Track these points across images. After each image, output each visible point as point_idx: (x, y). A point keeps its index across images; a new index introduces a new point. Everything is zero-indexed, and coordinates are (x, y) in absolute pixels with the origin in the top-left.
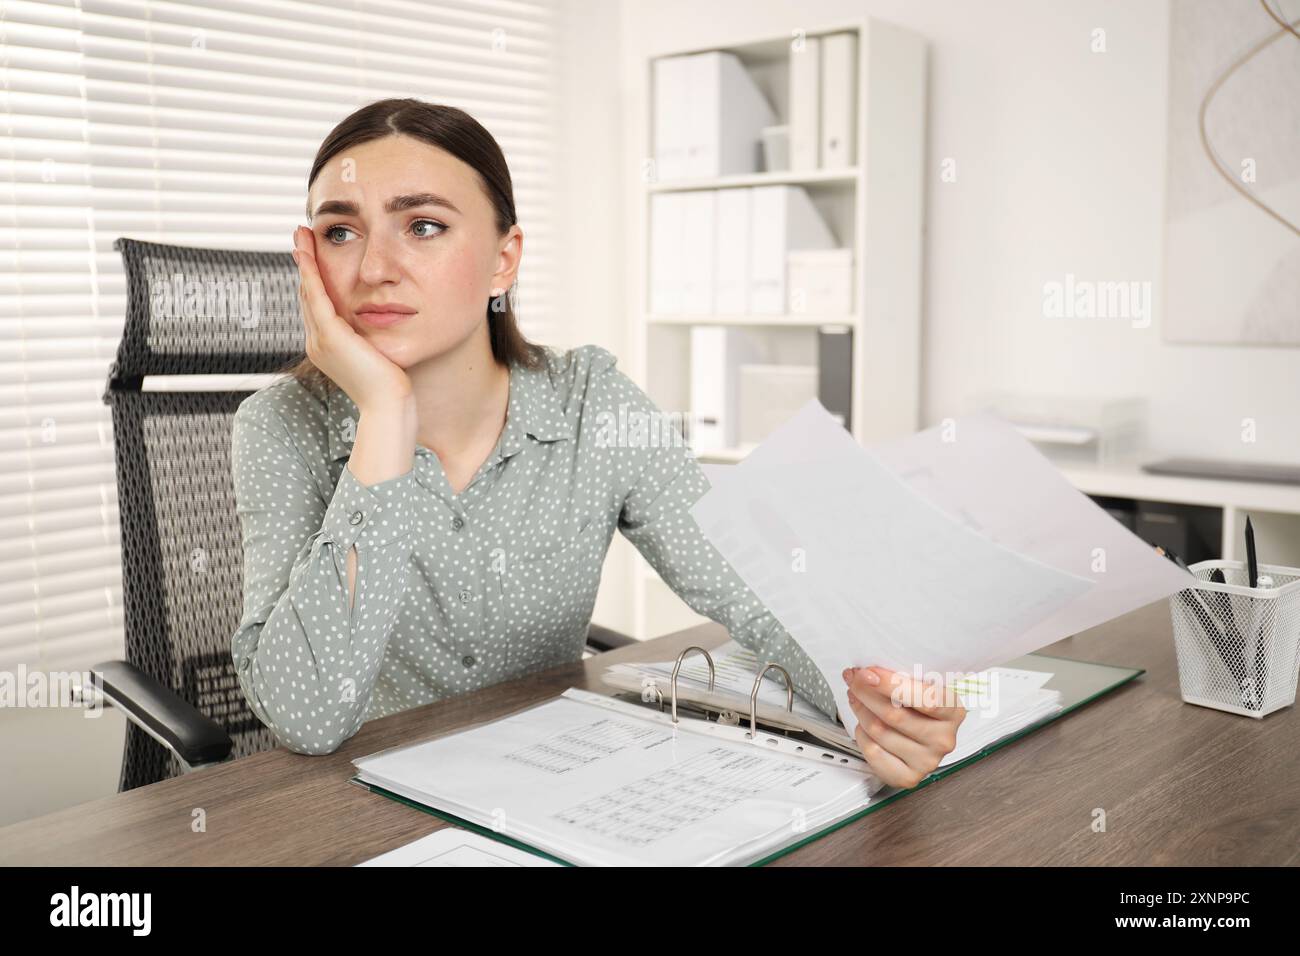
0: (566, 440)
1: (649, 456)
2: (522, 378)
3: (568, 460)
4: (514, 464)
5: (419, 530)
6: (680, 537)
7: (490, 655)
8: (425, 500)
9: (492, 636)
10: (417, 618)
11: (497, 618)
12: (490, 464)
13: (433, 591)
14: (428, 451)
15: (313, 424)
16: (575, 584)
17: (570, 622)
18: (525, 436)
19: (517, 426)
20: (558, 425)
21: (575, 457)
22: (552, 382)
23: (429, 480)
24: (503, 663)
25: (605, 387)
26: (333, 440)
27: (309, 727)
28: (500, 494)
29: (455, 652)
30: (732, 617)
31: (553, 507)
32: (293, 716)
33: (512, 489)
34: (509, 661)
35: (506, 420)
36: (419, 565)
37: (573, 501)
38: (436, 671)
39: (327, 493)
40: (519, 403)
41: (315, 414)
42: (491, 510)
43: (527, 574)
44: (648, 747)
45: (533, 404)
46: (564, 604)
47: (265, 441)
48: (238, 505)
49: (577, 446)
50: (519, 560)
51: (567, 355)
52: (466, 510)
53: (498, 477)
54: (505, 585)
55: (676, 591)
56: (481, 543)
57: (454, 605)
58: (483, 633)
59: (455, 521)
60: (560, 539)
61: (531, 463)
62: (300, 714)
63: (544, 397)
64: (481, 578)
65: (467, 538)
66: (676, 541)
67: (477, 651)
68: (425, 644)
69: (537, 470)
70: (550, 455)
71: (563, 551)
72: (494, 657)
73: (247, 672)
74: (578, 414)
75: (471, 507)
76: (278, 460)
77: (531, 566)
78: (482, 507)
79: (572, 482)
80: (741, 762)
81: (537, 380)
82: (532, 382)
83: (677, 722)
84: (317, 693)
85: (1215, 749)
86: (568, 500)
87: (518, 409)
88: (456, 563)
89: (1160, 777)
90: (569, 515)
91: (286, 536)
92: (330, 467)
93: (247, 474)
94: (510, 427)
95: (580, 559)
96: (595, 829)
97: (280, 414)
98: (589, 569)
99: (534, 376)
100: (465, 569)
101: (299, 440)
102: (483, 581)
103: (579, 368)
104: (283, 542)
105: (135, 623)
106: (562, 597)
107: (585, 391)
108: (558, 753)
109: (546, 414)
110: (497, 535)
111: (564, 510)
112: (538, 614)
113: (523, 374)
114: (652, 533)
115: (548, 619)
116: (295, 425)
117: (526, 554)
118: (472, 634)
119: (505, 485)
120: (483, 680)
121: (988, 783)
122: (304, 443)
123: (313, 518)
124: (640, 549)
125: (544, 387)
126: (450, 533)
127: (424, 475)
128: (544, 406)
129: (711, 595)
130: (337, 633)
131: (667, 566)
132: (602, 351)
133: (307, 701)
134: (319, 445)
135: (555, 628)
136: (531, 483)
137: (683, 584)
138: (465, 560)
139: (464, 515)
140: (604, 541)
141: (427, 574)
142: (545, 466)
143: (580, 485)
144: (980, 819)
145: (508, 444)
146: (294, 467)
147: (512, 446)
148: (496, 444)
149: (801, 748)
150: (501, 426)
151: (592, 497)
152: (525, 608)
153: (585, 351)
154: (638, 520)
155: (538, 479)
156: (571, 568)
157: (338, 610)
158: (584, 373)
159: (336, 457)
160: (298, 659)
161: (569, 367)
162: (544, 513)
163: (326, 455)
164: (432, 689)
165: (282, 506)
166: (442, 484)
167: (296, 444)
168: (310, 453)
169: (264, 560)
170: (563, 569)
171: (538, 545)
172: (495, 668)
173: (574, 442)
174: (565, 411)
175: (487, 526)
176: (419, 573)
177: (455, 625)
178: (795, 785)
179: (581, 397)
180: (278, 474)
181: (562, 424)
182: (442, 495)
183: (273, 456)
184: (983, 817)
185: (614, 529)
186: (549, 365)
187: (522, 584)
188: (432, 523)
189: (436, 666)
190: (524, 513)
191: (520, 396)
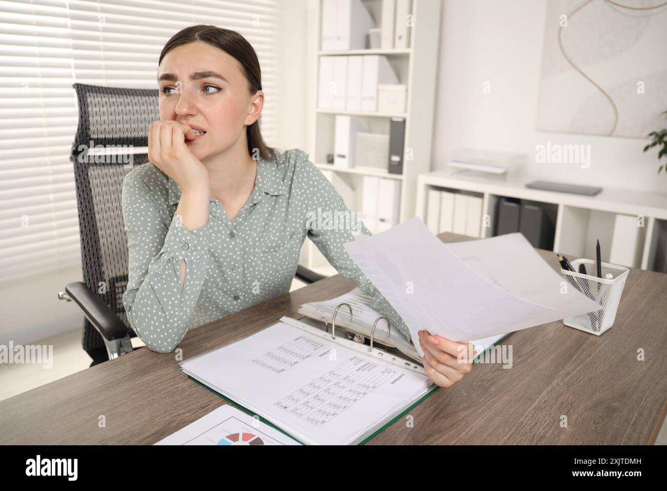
0: (284, 195)
1: (324, 204)
2: (263, 165)
3: (284, 204)
4: (259, 207)
5: (213, 238)
6: (337, 243)
7: (246, 295)
8: (216, 224)
9: (247, 287)
10: (212, 280)
11: (249, 279)
12: (246, 206)
13: (219, 267)
14: (217, 201)
15: (161, 187)
16: (287, 263)
17: (285, 279)
18: (264, 194)
19: (260, 188)
20: (280, 188)
21: (288, 203)
22: (277, 167)
23: (218, 215)
24: (252, 298)
25: (303, 170)
26: (171, 195)
27: (160, 342)
28: (251, 221)
29: (230, 294)
30: (360, 281)
31: (277, 227)
32: (152, 337)
33: (257, 218)
34: (255, 298)
35: (255, 185)
36: (213, 255)
37: (286, 224)
38: (221, 303)
39: (168, 222)
40: (261, 177)
41: (161, 182)
42: (247, 228)
43: (264, 259)
44: (321, 355)
45: (268, 178)
46: (281, 272)
47: (137, 196)
48: (125, 227)
49: (289, 198)
50: (260, 252)
51: (285, 153)
52: (235, 228)
53: (251, 212)
54: (253, 264)
55: (334, 266)
56: (242, 244)
57: (230, 273)
58: (243, 285)
59: (230, 234)
60: (280, 242)
61: (267, 206)
62: (155, 336)
63: (274, 174)
64: (242, 260)
65: (236, 242)
66: (335, 244)
67: (240, 294)
68: (216, 291)
69: (270, 209)
70: (276, 202)
71: (281, 248)
72: (248, 296)
73: (130, 313)
74: (290, 183)
75: (238, 227)
76: (143, 206)
77: (266, 255)
78: (243, 227)
79: (287, 215)
80: (366, 366)
81: (270, 166)
82: (268, 167)
83: (334, 339)
84: (163, 327)
85: (582, 355)
86: (284, 223)
87: (260, 180)
88: (231, 254)
89: (561, 373)
90: (285, 230)
91: (147, 244)
92: (169, 209)
93: (129, 212)
94: (257, 189)
95: (290, 251)
96: (296, 413)
97: (144, 183)
98: (294, 255)
99: (269, 164)
100: (235, 257)
101: (154, 196)
102: (243, 261)
103: (291, 160)
104: (146, 247)
105: (87, 263)
106: (280, 269)
107: (294, 171)
108: (278, 359)
109: (274, 182)
110: (250, 240)
111: (282, 228)
112: (269, 277)
113: (263, 163)
114: (324, 240)
115: (274, 279)
116: (152, 188)
117: (264, 249)
118: (238, 286)
119: (254, 217)
120: (243, 306)
121: (482, 377)
122: (156, 197)
123: (160, 235)
124: (318, 246)
125: (274, 169)
126: (228, 240)
127: (216, 212)
128: (273, 178)
129: (351, 270)
130: (175, 300)
131: (330, 256)
132: (302, 152)
133: (159, 330)
134: (164, 198)
135: (277, 283)
136: (266, 215)
137: (338, 264)
138: (235, 253)
139: (234, 231)
140: (301, 242)
141: (217, 259)
142: (273, 208)
143: (290, 217)
144: (480, 401)
145: (255, 197)
146: (151, 209)
147: (257, 198)
148: (249, 197)
149: (394, 359)
150: (252, 188)
151: (296, 222)
152: (263, 274)
153: (294, 152)
154: (317, 233)
155: (271, 214)
156: (285, 256)
157: (175, 290)
158: (293, 162)
159: (172, 204)
160: (154, 311)
161: (286, 159)
162: (272, 230)
163: (167, 203)
164: (219, 311)
165: (145, 229)
166: (224, 217)
167: (152, 198)
168: (159, 202)
169: (137, 256)
170: (281, 257)
171: (269, 245)
172: (249, 300)
173: (288, 196)
174: (283, 181)
175: (246, 236)
176: (213, 259)
177: (230, 283)
178: (393, 383)
179: (291, 174)
180: (143, 213)
181: (282, 187)
182: (224, 222)
183: (141, 204)
184: (482, 400)
185: (306, 237)
186: (276, 159)
187: (261, 263)
188: (219, 235)
189: (221, 300)
190: (263, 230)
191: (262, 174)
